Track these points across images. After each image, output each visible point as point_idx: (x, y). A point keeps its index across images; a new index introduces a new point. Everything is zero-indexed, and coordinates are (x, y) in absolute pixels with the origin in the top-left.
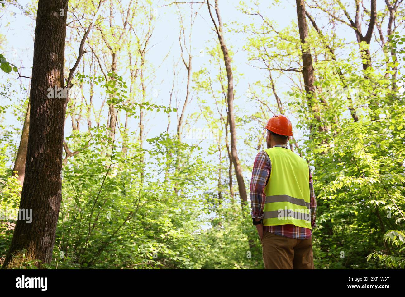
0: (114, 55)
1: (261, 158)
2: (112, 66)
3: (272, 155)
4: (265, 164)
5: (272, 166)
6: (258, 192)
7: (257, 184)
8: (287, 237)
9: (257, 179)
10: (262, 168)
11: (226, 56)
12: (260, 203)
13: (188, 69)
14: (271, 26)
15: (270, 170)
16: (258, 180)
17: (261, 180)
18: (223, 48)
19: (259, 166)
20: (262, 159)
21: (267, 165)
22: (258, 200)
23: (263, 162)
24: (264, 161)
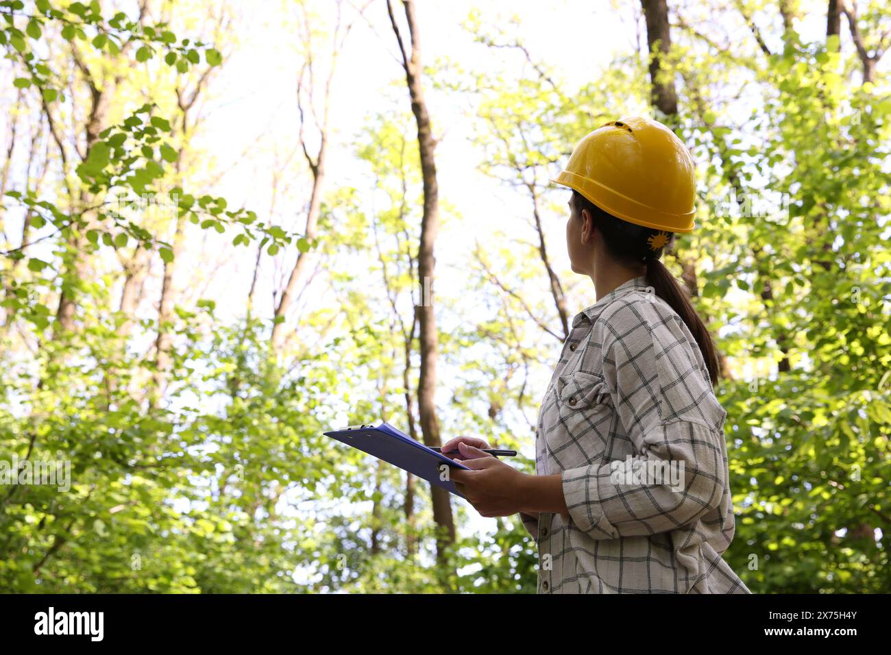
0: (96, 96)
2: (87, 127)
11: (424, 130)
13: (315, 170)
14: (549, 80)
18: (417, 108)
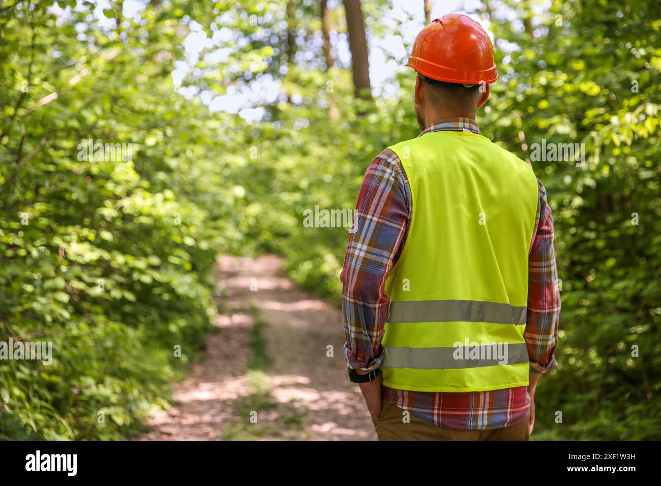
1: (381, 178)
3: (415, 169)
4: (392, 200)
5: (414, 208)
6: (364, 298)
7: (361, 272)
8: (450, 429)
9: (362, 254)
10: (383, 215)
12: (370, 328)
15: (408, 222)
16: (364, 259)
17: (374, 257)
19: (372, 207)
20: (382, 186)
21: (399, 205)
22: (363, 321)
23: (385, 195)
24: (388, 190)
